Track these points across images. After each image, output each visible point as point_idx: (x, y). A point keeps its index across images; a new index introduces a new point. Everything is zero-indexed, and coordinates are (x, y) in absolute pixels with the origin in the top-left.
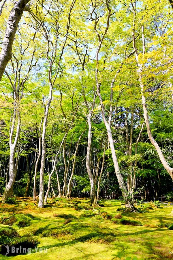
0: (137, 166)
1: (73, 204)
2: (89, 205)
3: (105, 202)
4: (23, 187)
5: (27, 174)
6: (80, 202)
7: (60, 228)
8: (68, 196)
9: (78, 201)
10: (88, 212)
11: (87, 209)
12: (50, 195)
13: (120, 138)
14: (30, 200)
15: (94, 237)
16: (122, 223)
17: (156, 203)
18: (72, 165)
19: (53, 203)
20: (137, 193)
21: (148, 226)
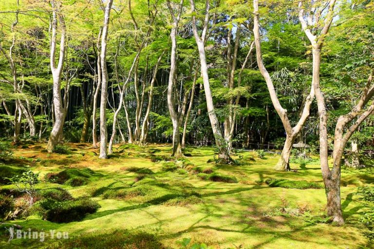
0: (239, 104)
1: (149, 152)
2: (171, 154)
3: (192, 150)
4: (78, 129)
5: (82, 110)
6: (159, 151)
7: (128, 188)
8: (142, 142)
9: (155, 148)
10: (168, 165)
11: (167, 160)
12: (117, 140)
13: (220, 60)
14: (88, 148)
15: (172, 198)
16: (211, 180)
17: (259, 153)
18: (148, 98)
19: (121, 152)
20: (235, 140)
21: (245, 183)
